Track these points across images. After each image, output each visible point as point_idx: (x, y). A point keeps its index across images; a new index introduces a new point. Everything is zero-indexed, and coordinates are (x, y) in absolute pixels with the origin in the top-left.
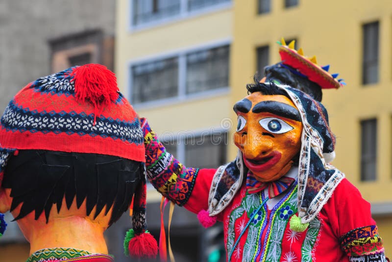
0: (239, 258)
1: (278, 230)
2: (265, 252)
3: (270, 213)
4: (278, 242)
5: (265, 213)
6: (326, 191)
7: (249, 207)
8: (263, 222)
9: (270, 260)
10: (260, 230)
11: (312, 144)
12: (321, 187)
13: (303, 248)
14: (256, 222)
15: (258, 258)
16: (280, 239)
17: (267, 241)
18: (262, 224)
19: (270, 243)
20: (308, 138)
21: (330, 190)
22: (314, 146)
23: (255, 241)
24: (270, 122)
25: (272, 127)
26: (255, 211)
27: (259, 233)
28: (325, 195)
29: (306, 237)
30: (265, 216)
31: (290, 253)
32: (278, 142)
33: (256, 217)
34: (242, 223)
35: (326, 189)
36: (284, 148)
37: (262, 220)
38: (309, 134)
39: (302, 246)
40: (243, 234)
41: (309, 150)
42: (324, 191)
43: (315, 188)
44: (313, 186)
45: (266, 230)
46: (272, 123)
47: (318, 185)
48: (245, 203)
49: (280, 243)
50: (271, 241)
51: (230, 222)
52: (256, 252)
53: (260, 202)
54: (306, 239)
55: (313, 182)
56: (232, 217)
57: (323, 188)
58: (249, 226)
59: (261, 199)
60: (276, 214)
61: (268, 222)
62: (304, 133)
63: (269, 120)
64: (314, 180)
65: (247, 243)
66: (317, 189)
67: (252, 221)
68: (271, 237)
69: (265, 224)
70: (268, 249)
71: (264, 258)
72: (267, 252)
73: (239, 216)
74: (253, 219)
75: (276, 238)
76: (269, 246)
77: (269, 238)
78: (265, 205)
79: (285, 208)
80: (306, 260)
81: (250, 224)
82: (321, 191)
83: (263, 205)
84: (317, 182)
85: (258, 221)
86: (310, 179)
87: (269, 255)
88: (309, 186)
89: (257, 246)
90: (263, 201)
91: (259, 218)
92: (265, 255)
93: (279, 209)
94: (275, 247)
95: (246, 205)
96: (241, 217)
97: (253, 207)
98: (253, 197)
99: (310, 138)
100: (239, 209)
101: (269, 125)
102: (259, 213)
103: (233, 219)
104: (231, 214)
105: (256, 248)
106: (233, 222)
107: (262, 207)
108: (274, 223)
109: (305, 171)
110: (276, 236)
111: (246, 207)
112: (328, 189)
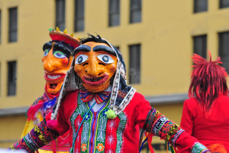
0: (78, 141)
1: (103, 123)
2: (96, 136)
3: (95, 114)
4: (103, 130)
5: (92, 114)
6: (129, 97)
7: (81, 112)
8: (91, 119)
9: (99, 140)
10: (91, 124)
11: (121, 72)
12: (125, 95)
13: (118, 132)
14: (87, 119)
15: (92, 140)
16: (105, 128)
17: (96, 130)
18: (91, 121)
19: (98, 131)
20: (119, 68)
21: (131, 96)
22: (122, 73)
23: (88, 131)
24: (103, 57)
25: (105, 60)
26: (86, 113)
27: (90, 126)
28: (128, 99)
29: (119, 126)
30: (92, 116)
31: (111, 136)
32: (107, 68)
33: (87, 117)
34: (78, 121)
35: (129, 95)
36: (110, 72)
37: (91, 118)
38: (120, 66)
39: (117, 131)
40: (80, 128)
41: (120, 75)
42: (128, 97)
43: (122, 96)
44: (121, 95)
45: (94, 123)
46: (104, 57)
47: (124, 95)
48: (79, 110)
49: (105, 130)
50: (98, 129)
51: (71, 123)
52: (90, 137)
53: (88, 108)
54: (119, 127)
55: (121, 93)
56: (71, 119)
57: (127, 96)
58: (83, 122)
59: (88, 106)
60: (99, 114)
61: (95, 118)
62: (118, 65)
63: (103, 55)
64: (121, 92)
65: (83, 132)
66: (123, 97)
67: (85, 119)
68: (98, 127)
69: (93, 120)
70: (97, 134)
71: (95, 140)
72: (97, 136)
73: (75, 118)
74: (85, 118)
75: (102, 128)
76: (97, 132)
77: (97, 128)
78: (92, 110)
79: (105, 111)
80: (119, 139)
81: (84, 121)
82: (126, 97)
83: (91, 110)
84: (123, 93)
85: (88, 119)
86: (119, 91)
87: (98, 138)
88: (119, 95)
89: (90, 133)
90: (90, 107)
91: (89, 117)
92: (95, 138)
93: (101, 111)
94: (101, 133)
95: (79, 111)
96: (76, 118)
97: (84, 111)
98: (83, 106)
99: (120, 69)
100: (74, 114)
101: (103, 59)
102: (88, 114)
103: (73, 121)
104: (71, 118)
105: (89, 134)
106: (73, 122)
107: (90, 111)
108: (99, 119)
109: (117, 86)
110: (102, 127)
111: (80, 112)
112: (130, 95)
